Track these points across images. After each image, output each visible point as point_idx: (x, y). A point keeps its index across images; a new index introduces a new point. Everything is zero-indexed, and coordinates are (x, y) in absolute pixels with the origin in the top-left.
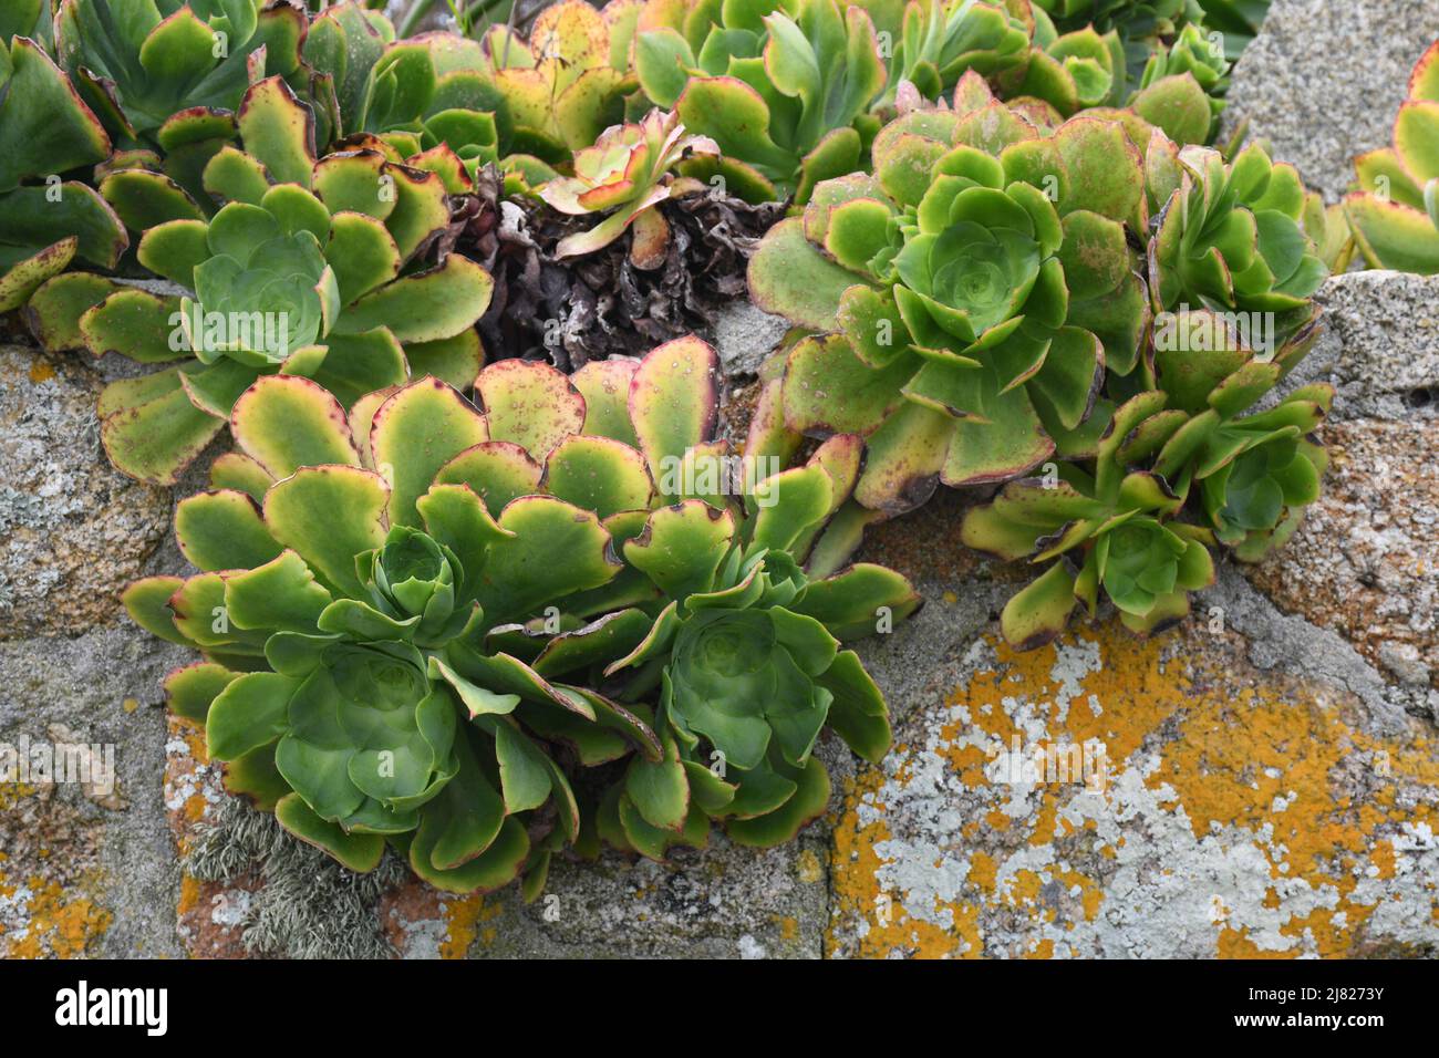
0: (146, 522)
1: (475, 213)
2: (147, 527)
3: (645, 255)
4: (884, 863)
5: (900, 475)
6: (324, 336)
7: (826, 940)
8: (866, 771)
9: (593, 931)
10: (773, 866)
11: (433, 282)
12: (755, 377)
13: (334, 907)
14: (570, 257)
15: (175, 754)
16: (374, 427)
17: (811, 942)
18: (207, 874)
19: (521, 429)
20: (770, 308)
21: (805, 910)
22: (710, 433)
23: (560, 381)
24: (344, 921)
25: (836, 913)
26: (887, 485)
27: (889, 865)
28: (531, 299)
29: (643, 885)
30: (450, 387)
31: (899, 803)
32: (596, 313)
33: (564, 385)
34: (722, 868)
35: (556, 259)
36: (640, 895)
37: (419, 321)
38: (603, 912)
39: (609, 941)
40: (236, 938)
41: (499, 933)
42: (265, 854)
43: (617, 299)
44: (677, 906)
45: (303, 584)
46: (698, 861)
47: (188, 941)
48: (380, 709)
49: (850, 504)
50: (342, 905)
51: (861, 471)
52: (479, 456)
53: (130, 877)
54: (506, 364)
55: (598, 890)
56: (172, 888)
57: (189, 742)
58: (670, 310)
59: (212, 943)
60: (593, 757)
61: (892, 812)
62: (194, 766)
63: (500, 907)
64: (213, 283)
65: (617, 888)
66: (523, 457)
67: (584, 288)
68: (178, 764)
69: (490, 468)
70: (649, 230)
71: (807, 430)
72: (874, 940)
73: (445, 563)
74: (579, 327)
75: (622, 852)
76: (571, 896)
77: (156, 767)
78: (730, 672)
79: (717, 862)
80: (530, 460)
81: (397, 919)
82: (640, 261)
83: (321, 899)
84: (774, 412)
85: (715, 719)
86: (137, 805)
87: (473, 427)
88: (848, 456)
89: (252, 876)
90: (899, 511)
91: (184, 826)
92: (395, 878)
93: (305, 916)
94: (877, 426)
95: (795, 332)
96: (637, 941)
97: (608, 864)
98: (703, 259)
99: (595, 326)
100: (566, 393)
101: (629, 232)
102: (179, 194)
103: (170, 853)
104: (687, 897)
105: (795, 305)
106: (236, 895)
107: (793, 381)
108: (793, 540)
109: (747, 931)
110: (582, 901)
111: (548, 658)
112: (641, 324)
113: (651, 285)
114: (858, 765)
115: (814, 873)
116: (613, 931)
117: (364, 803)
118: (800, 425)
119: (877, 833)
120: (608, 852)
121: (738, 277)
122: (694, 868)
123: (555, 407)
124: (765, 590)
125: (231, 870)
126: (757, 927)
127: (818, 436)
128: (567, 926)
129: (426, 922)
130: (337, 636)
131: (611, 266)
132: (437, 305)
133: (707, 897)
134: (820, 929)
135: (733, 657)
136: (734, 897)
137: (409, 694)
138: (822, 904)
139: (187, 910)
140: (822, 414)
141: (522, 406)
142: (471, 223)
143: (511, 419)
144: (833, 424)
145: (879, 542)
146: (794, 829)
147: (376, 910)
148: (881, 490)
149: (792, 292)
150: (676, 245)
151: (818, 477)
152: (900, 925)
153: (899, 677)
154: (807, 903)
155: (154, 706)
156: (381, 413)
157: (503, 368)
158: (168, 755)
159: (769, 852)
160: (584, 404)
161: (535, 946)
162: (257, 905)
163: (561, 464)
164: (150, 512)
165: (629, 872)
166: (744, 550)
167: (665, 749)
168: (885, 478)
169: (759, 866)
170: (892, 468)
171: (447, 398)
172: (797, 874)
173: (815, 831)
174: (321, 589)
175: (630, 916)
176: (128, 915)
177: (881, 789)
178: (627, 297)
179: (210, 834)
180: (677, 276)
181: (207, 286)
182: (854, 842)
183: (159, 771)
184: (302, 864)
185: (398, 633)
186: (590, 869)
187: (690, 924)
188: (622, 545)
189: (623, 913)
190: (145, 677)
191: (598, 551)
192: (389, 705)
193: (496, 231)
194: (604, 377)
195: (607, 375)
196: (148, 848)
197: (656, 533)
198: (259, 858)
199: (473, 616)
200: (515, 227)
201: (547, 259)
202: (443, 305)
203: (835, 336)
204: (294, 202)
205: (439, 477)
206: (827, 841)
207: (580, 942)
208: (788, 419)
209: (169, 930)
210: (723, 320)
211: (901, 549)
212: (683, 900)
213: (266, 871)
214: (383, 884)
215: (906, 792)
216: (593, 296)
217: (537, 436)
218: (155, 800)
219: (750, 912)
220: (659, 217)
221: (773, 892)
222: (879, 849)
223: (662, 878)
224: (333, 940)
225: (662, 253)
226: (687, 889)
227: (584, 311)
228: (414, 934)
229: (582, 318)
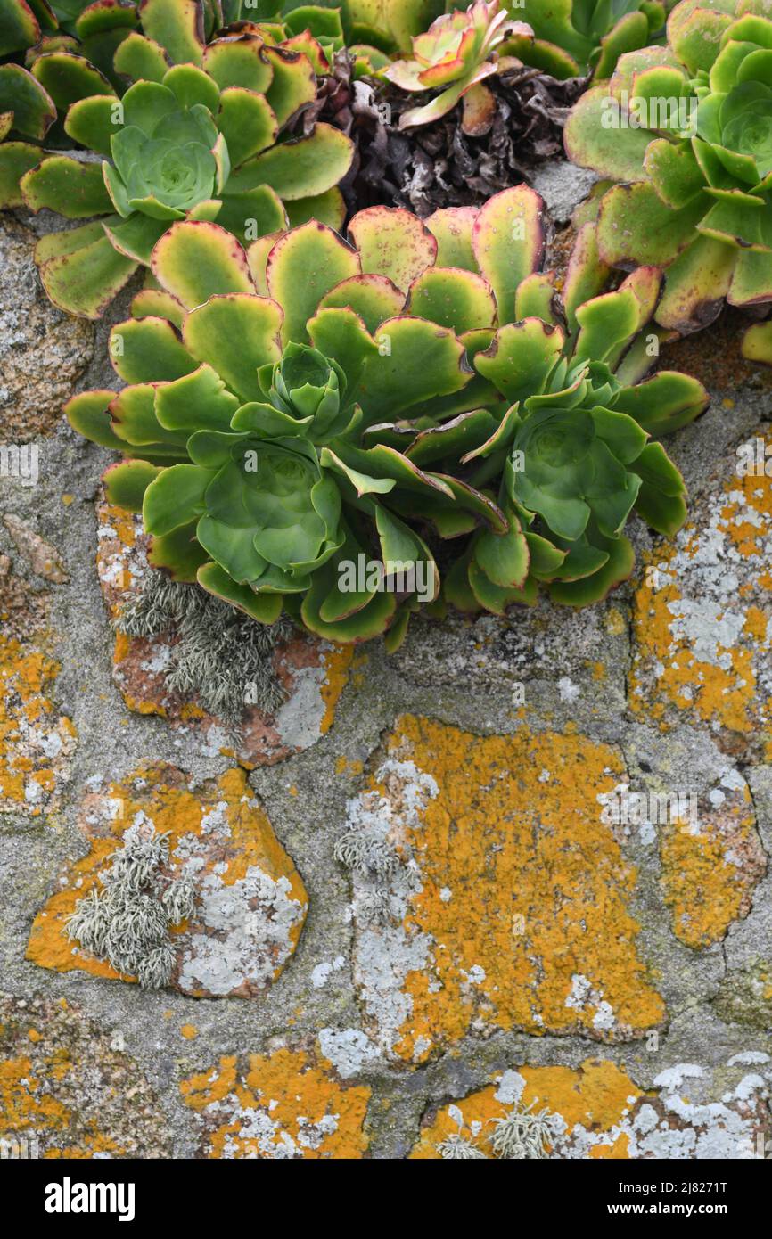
0: (75, 351)
1: (333, 91)
2: (77, 355)
3: (474, 124)
4: (675, 618)
5: (691, 301)
6: (218, 193)
7: (629, 680)
8: (660, 545)
9: (441, 675)
10: (586, 622)
11: (303, 147)
12: (568, 223)
13: (237, 657)
14: (412, 127)
15: (105, 538)
16: (269, 263)
17: (617, 682)
18: (136, 631)
19: (386, 265)
20: (583, 163)
21: (612, 656)
22: (539, 267)
23: (415, 225)
24: (246, 668)
25: (637, 658)
26: (680, 309)
27: (680, 619)
28: (380, 162)
29: (481, 639)
30: (330, 229)
31: (688, 570)
32: (435, 174)
33: (420, 228)
34: (545, 624)
35: (400, 129)
36: (479, 646)
37: (292, 181)
38: (449, 661)
39: (454, 684)
40: (161, 682)
41: (367, 678)
42: (180, 615)
43: (451, 163)
44: (509, 655)
45: (216, 391)
46: (525, 619)
47: (122, 684)
48: (277, 495)
49: (651, 325)
50: (244, 655)
51: (660, 297)
52: (354, 286)
53: (74, 636)
54: (373, 210)
55: (445, 643)
56: (107, 644)
57: (116, 528)
58: (497, 169)
59: (141, 685)
60: (448, 532)
61: (682, 577)
62: (121, 548)
63: (366, 658)
64: (126, 150)
65: (460, 642)
66: (389, 287)
67: (423, 154)
68: (108, 546)
69: (363, 296)
70: (476, 103)
71: (617, 264)
72: (667, 679)
73: (332, 372)
74: (422, 185)
75: (464, 613)
76: (423, 648)
77: (90, 549)
78: (557, 463)
79: (540, 620)
80: (396, 289)
81: (286, 667)
82: (469, 130)
83: (226, 652)
84: (588, 250)
85: (544, 501)
86: (76, 579)
87: (349, 263)
88: (650, 285)
89: (171, 634)
90: (691, 331)
91: (115, 595)
92: (284, 634)
93: (214, 664)
94: (673, 260)
95: (602, 185)
96: (477, 683)
97: (452, 623)
98: (520, 127)
99: (434, 183)
100: (421, 235)
101: (460, 105)
102: (95, 75)
103: (104, 617)
104: (517, 647)
105: (603, 160)
106: (159, 648)
107: (605, 222)
108: (606, 354)
109: (565, 674)
110: (432, 652)
111: (414, 450)
112: (472, 182)
113: (479, 149)
114: (654, 541)
115: (619, 627)
116: (458, 676)
117: (268, 569)
118: (611, 260)
119: (670, 594)
120: (453, 614)
121: (553, 140)
122: (522, 625)
123: (413, 246)
124: (588, 394)
125: (154, 628)
126: (573, 671)
127: (626, 269)
128: (421, 672)
129: (310, 669)
130: (246, 433)
131: (445, 135)
132: (307, 168)
133: (533, 648)
134: (624, 671)
135: (559, 450)
136: (555, 647)
137: (300, 483)
138: (626, 651)
139: (120, 660)
140: (629, 250)
141: (386, 246)
142: (330, 100)
143: (377, 256)
144: (638, 258)
145: (671, 359)
146: (605, 591)
147: (270, 659)
148: (675, 314)
149: (601, 150)
150: (500, 115)
151: (629, 300)
152: (689, 667)
153: (687, 469)
154: (613, 651)
155: (87, 501)
156: (275, 251)
157: (370, 214)
158: (100, 539)
159: (584, 611)
160: (436, 244)
161: (395, 688)
162: (176, 656)
163: (422, 291)
164: (79, 343)
165: (469, 629)
166: (568, 361)
167: (509, 523)
168: (679, 303)
169: (574, 622)
170: (685, 295)
171: (328, 238)
172: (605, 628)
173: (620, 594)
174: (231, 396)
175: (472, 664)
176: (73, 665)
177: (673, 559)
178: (459, 159)
179: (138, 600)
180: (501, 140)
181: (121, 153)
182: (652, 601)
183: (93, 552)
184: (210, 624)
185: (294, 430)
186: (437, 627)
187: (519, 670)
188: (474, 356)
189: (465, 661)
190: (79, 477)
191: (455, 362)
192: (284, 491)
193: (351, 107)
194: (450, 222)
195: (453, 220)
196: (86, 613)
197: (501, 345)
198: (176, 619)
199: (355, 416)
200: (367, 102)
201: (393, 129)
202: (311, 168)
203: (639, 185)
204: (190, 81)
205: (322, 303)
206: (630, 601)
207: (430, 685)
208: (602, 254)
209: (106, 677)
210: (538, 178)
211: (689, 364)
212: (513, 651)
213: (182, 629)
214: (275, 639)
215: (693, 561)
216: (431, 159)
217: (398, 271)
218: (91, 576)
219: (567, 659)
220: (485, 91)
221: (586, 643)
222: (672, 607)
223: (496, 633)
224: (238, 683)
225: (489, 121)
226: (516, 642)
227: (425, 172)
228: (300, 678)
229: (424, 178)
